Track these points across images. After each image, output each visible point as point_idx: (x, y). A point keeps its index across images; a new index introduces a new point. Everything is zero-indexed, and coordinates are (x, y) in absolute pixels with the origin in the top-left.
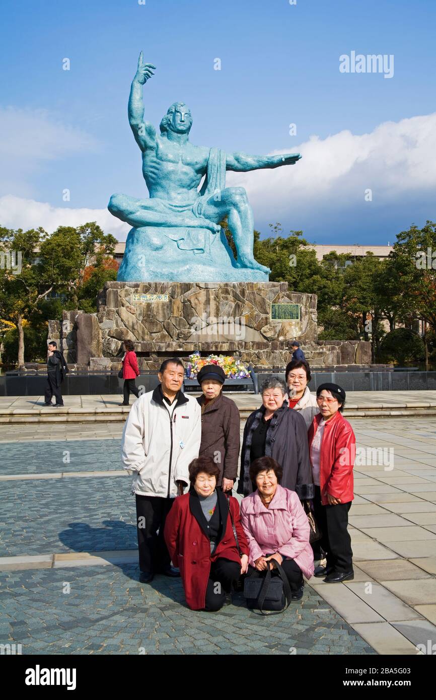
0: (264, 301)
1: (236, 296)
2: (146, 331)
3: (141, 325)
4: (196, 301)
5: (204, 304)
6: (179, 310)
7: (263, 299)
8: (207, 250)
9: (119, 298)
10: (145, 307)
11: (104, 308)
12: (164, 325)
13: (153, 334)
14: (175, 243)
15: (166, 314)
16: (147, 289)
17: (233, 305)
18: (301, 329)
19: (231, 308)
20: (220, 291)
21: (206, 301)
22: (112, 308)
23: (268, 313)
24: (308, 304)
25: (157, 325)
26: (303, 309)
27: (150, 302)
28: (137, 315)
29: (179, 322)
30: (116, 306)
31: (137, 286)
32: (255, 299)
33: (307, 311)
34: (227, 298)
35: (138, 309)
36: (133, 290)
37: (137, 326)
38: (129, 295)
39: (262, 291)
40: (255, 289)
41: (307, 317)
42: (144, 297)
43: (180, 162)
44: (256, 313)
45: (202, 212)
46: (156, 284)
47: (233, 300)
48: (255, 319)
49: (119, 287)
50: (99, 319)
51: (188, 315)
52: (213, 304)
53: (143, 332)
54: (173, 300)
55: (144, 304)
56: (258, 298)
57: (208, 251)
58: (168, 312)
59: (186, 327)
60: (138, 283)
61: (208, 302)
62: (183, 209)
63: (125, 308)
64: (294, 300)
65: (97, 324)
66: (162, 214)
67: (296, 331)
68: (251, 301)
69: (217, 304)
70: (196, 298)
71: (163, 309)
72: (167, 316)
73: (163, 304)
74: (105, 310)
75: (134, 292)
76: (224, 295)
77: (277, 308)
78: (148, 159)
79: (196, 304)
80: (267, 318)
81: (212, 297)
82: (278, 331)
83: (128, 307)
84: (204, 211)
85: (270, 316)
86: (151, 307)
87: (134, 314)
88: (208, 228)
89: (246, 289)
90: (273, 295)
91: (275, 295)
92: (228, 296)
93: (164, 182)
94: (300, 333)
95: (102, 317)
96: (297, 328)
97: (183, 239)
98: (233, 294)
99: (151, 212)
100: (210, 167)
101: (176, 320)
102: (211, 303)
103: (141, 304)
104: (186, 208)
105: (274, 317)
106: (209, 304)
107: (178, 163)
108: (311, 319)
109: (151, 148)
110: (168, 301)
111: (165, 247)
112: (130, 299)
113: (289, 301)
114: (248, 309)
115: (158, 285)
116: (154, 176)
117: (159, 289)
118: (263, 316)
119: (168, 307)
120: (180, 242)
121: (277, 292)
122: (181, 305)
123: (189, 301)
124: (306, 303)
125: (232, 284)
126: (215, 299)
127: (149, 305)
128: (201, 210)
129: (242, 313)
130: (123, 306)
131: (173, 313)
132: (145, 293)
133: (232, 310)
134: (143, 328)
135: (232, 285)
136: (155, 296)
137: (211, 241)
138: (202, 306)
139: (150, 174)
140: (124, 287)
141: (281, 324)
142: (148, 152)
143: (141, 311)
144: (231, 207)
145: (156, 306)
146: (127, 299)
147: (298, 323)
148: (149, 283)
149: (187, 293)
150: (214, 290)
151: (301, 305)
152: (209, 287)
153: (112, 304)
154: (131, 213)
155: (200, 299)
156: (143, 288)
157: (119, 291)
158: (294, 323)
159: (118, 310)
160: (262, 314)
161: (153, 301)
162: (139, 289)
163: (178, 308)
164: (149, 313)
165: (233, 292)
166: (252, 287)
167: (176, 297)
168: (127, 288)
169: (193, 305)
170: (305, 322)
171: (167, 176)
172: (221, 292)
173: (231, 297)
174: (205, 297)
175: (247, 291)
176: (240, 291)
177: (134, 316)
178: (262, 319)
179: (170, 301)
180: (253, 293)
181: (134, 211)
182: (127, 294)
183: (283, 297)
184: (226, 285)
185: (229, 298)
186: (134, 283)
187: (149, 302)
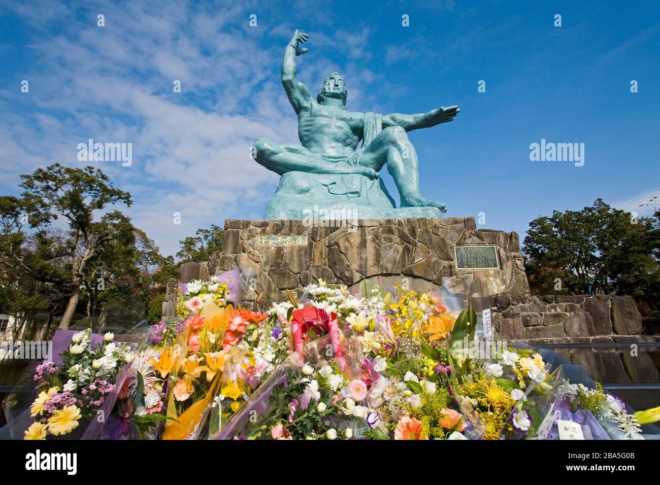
0: (443, 242)
1: (403, 237)
2: (273, 286)
3: (266, 278)
4: (347, 244)
5: (358, 248)
6: (322, 256)
7: (443, 240)
8: (363, 194)
9: (240, 241)
10: (274, 252)
11: (217, 254)
12: (300, 279)
13: (284, 292)
14: (326, 187)
15: (304, 262)
16: (279, 228)
17: (401, 248)
18: (504, 282)
19: (398, 252)
20: (381, 230)
21: (361, 243)
22: (230, 255)
23: (451, 260)
24: (507, 246)
25: (289, 278)
26: (502, 251)
27: (281, 246)
28: (263, 264)
29: (322, 273)
30: (235, 252)
31: (264, 225)
32: (430, 240)
33: (508, 255)
34: (391, 240)
35: (264, 255)
36: (259, 230)
37: (261, 279)
38: (254, 236)
39: (440, 230)
40: (429, 227)
41: (510, 263)
42: (273, 239)
43: (334, 117)
44: (434, 259)
45: (358, 161)
46: (291, 221)
47: (399, 242)
48: (434, 269)
49: (241, 227)
50: (209, 269)
51: (335, 263)
52: (370, 247)
53: (269, 288)
54: (314, 243)
55: (273, 248)
56: (435, 239)
57: (365, 195)
58: (307, 259)
59: (332, 281)
60: (267, 220)
61: (363, 244)
62: (337, 160)
63: (246, 254)
64: (487, 241)
65: (206, 276)
66: (311, 159)
67: (497, 284)
68: (426, 244)
69: (377, 247)
70: (347, 240)
71: (299, 256)
72: (304, 265)
73: (299, 248)
74: (219, 257)
75: (260, 233)
76: (385, 235)
77: (463, 252)
78: (303, 120)
79: (346, 248)
80: (451, 267)
81: (369, 237)
82: (469, 284)
83: (250, 252)
84: (360, 160)
85: (455, 263)
86: (282, 253)
87: (258, 262)
88: (364, 174)
89: (417, 227)
90: (456, 234)
91: (459, 235)
92: (392, 236)
93: (317, 136)
94: (503, 287)
95: (214, 266)
96: (498, 280)
97: (334, 183)
98: (399, 234)
99: (298, 155)
100: (365, 125)
101: (318, 270)
102: (368, 245)
103: (268, 248)
104: (340, 160)
105: (461, 265)
106: (366, 247)
107: (331, 118)
108: (515, 266)
109: (306, 109)
110: (307, 244)
111: (312, 191)
112: (254, 242)
113: (480, 241)
114: (422, 254)
115: (293, 224)
116: (308, 133)
117: (295, 229)
118: (445, 263)
119: (306, 253)
120: (330, 186)
121: (462, 230)
122: (325, 250)
123: (337, 244)
124: (505, 244)
125: (397, 220)
126: (373, 240)
127: (279, 250)
128: (356, 159)
129: (414, 260)
130: (244, 251)
131: (314, 261)
132: (275, 234)
133: (399, 256)
134: (269, 282)
135: (396, 222)
136: (289, 238)
137: (369, 187)
138: (355, 250)
139: (305, 133)
140: (247, 227)
141: (472, 275)
142: (303, 113)
143: (268, 258)
144: (389, 146)
145: (290, 250)
146: (250, 241)
147: (498, 273)
148: (282, 221)
149: (334, 233)
150: (371, 228)
151: (498, 247)
152: (365, 224)
153: (230, 249)
154: (274, 153)
155: (352, 240)
156: (273, 228)
157: (241, 231)
158: (492, 272)
159: (237, 257)
160: (443, 262)
161: (286, 245)
162: (268, 228)
163: (321, 253)
164: (279, 261)
165: (399, 230)
166: (425, 224)
167: (318, 239)
168: (251, 227)
169: (342, 249)
170: (508, 271)
171: (320, 130)
172: (382, 232)
173: (396, 238)
174: (360, 238)
175: (419, 230)
176: (409, 230)
177: (258, 265)
178: (444, 267)
179: (310, 245)
180: (427, 231)
181: (277, 151)
182: (251, 236)
183: (470, 237)
184: (389, 221)
185: (394, 239)
186: (261, 220)
187: (279, 245)
